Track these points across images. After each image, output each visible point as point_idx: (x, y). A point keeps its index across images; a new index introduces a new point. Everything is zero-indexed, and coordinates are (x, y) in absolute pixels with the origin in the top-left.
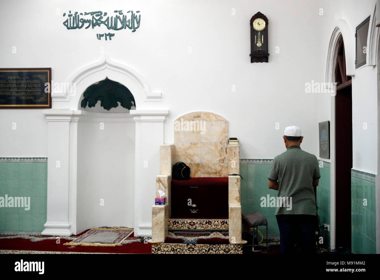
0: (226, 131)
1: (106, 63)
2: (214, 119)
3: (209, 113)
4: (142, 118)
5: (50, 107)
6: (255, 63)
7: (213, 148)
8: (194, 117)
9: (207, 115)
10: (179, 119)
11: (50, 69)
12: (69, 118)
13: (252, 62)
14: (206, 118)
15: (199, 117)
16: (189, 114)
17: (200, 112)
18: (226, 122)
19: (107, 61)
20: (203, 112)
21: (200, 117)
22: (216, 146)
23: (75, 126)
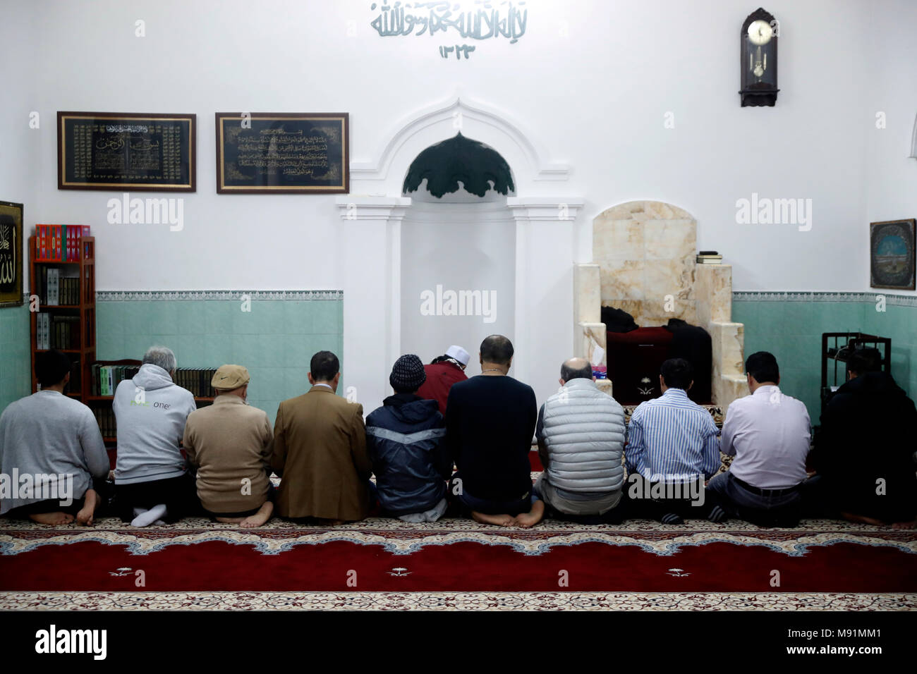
0: (692, 237)
1: (458, 104)
2: (670, 214)
3: (661, 204)
4: (531, 213)
5: (347, 191)
6: (749, 108)
7: (668, 271)
8: (632, 212)
9: (657, 207)
10: (603, 216)
11: (346, 116)
12: (388, 213)
13: (743, 105)
14: (654, 214)
15: (641, 210)
16: (622, 206)
17: (644, 203)
18: (694, 222)
19: (463, 101)
20: (649, 202)
21: (644, 211)
22: (673, 267)
23: (397, 228)
